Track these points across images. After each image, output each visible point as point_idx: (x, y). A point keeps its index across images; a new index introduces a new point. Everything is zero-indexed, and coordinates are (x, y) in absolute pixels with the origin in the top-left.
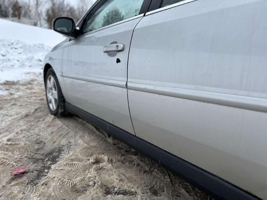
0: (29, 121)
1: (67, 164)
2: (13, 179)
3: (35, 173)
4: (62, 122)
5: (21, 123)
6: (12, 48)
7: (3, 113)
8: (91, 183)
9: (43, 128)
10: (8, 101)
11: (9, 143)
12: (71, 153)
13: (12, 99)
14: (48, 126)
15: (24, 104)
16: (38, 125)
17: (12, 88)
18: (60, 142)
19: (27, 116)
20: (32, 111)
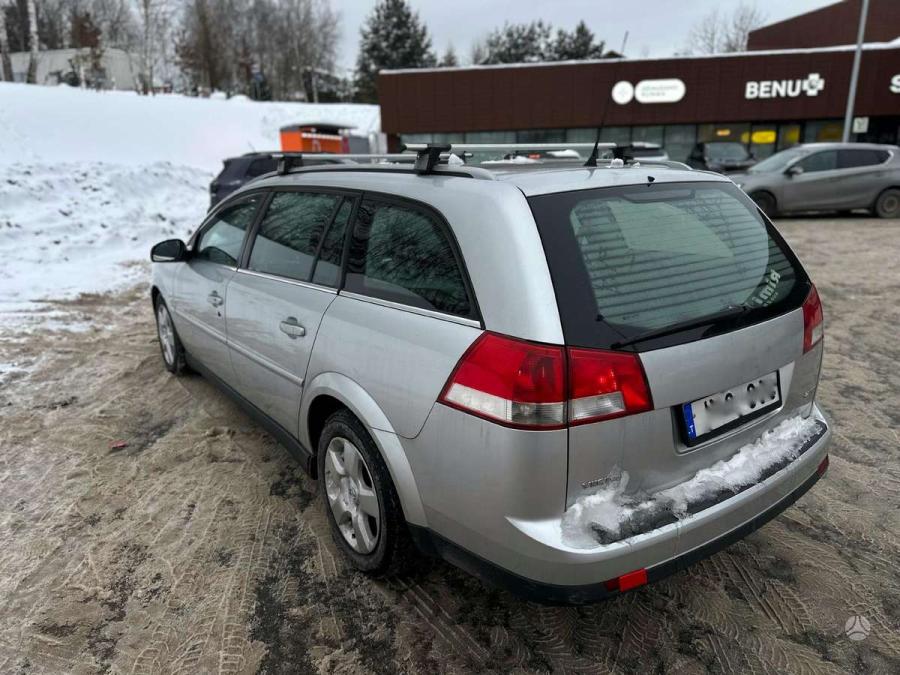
0: (130, 385)
1: (177, 437)
2: (111, 452)
3: (137, 446)
4: (182, 384)
5: (118, 387)
6: (85, 189)
7: (88, 371)
8: (198, 453)
9: (152, 394)
10: (93, 346)
11: (103, 415)
12: (185, 425)
13: (99, 341)
14: (160, 392)
15: (122, 353)
16: (144, 389)
17: (97, 314)
18: (174, 413)
19: (127, 375)
20: (137, 365)
